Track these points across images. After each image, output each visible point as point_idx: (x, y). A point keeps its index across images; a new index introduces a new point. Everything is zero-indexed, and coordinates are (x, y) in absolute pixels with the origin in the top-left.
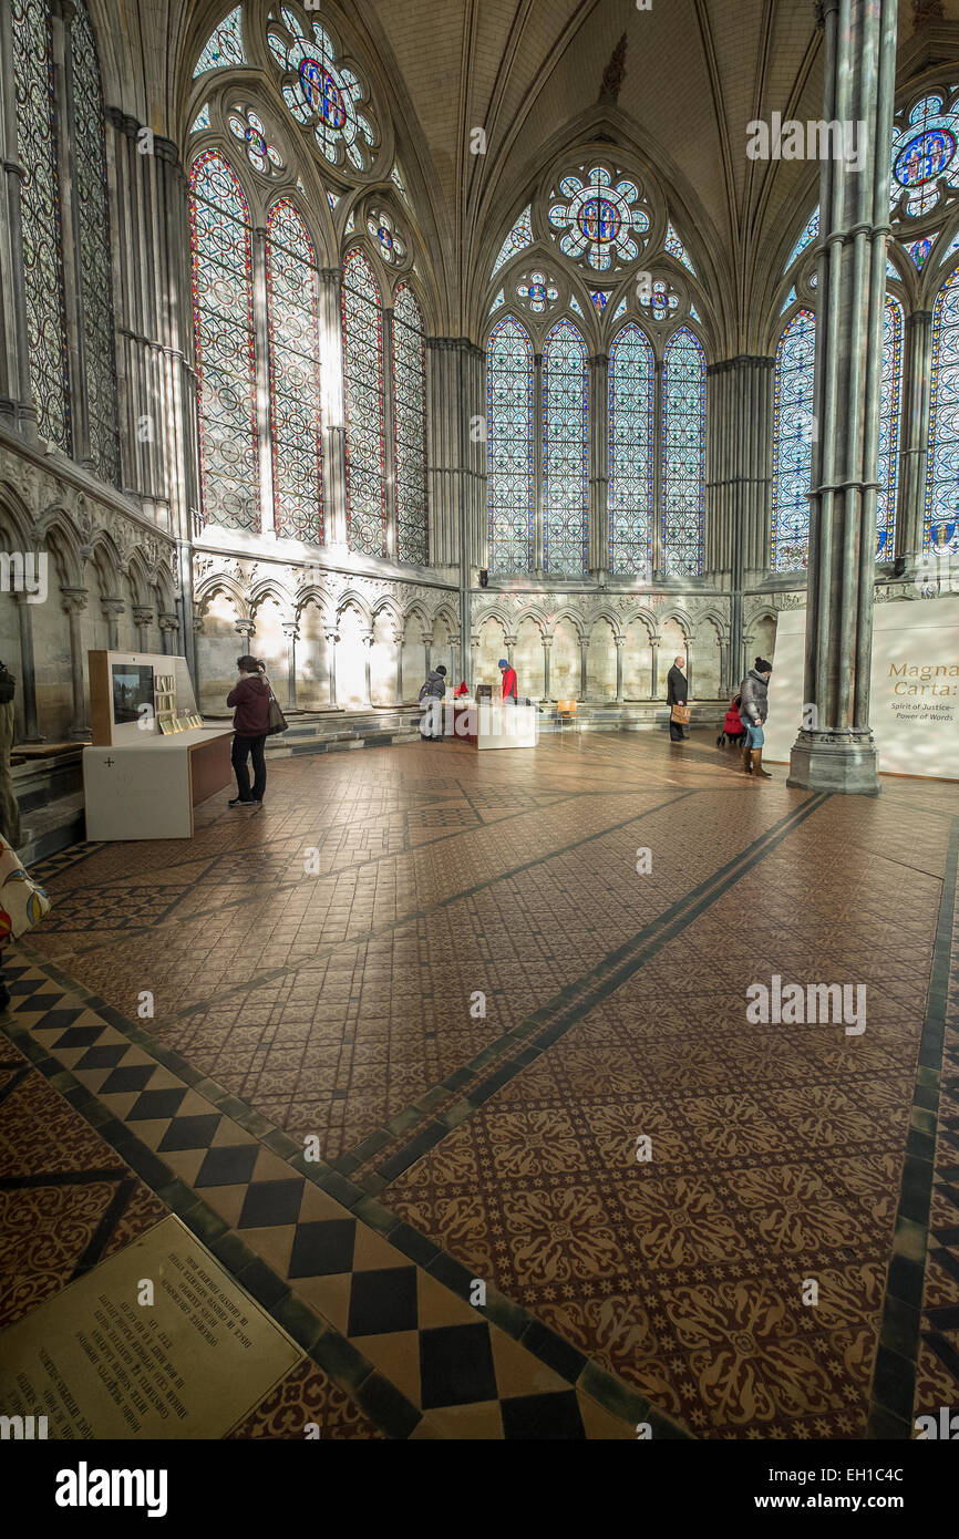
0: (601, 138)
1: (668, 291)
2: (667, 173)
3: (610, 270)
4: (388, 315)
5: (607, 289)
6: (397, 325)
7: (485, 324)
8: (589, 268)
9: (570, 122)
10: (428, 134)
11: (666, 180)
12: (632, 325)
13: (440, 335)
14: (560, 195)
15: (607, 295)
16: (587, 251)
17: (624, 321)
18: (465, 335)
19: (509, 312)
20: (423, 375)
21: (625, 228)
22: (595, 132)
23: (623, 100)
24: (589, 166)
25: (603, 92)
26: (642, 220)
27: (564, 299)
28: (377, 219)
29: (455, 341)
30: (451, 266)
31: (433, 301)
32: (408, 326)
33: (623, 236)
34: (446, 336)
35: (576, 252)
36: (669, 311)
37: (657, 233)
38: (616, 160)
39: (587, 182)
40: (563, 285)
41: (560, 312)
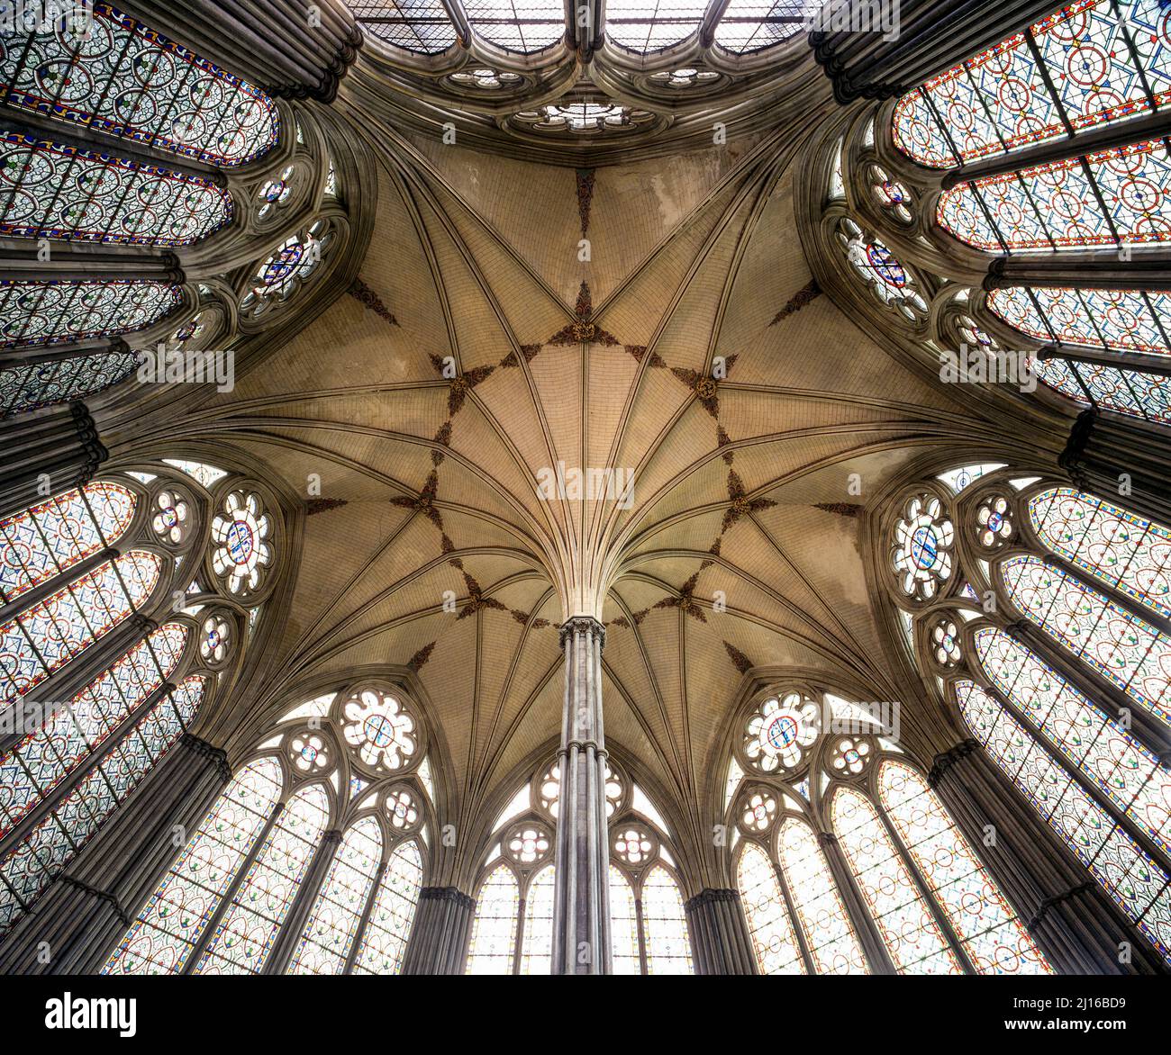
0: (400, 685)
1: (410, 806)
2: (434, 726)
3: (374, 767)
4: (166, 688)
5: (366, 779)
6: (167, 702)
7: (249, 753)
8: (358, 755)
9: (385, 665)
10: (294, 610)
11: (432, 730)
12: (373, 818)
13: (202, 736)
14: (359, 699)
15: (364, 785)
16: (362, 745)
17: (369, 812)
18: (226, 748)
19: (277, 756)
20: (154, 763)
21: (394, 746)
22: (396, 679)
23: (421, 672)
24: (386, 694)
25: (411, 662)
26: (409, 748)
27: (328, 770)
28: (219, 624)
29: (212, 749)
30: (252, 691)
31: (216, 707)
32: (176, 711)
33: (391, 750)
34: (207, 740)
35: (354, 742)
36: (406, 822)
37: (415, 761)
38: (405, 703)
39: (381, 702)
40: (334, 757)
41: (321, 776)
